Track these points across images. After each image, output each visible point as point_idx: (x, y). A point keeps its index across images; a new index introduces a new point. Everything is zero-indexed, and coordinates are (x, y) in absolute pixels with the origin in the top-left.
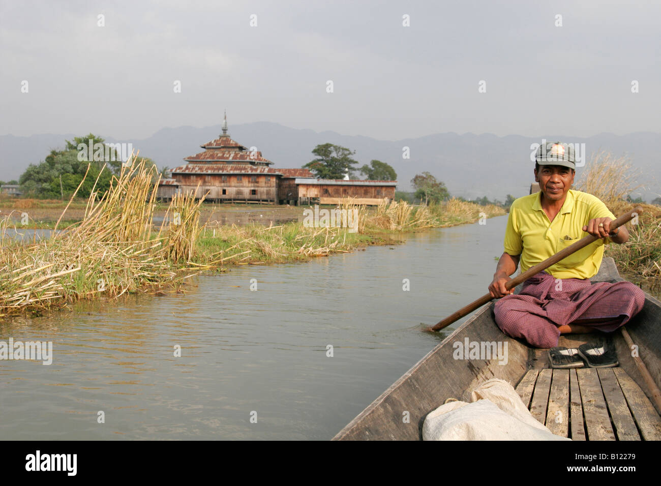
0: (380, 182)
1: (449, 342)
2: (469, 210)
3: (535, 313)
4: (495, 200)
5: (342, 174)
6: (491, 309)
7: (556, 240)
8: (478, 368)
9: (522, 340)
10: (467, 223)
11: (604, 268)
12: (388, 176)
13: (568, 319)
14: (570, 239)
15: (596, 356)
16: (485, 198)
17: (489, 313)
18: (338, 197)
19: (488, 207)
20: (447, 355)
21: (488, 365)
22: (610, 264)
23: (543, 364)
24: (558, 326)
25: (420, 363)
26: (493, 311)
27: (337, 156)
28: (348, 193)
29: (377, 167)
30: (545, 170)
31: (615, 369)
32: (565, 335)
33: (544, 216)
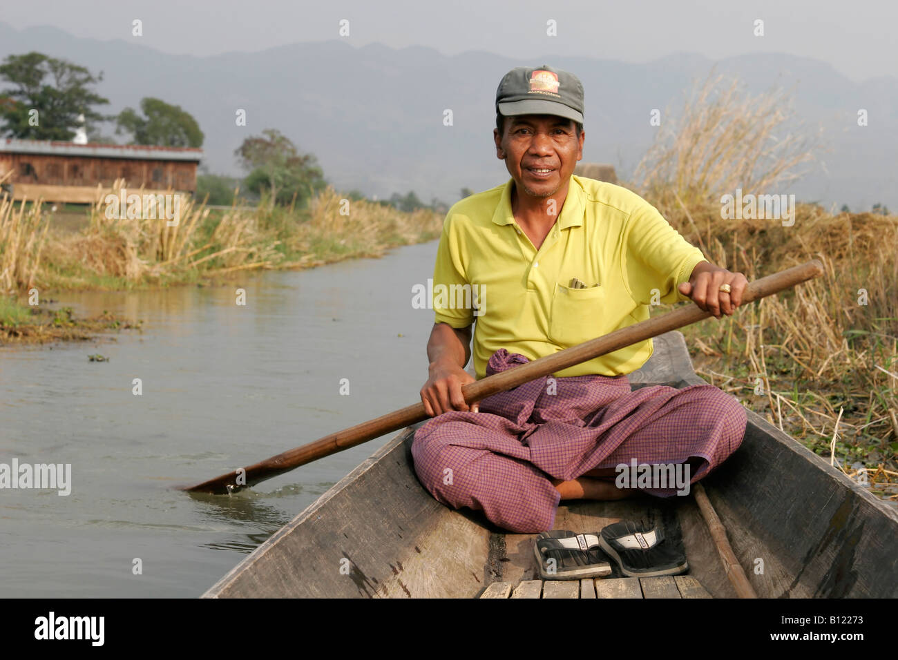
0: (161, 149)
1: (307, 520)
2: (372, 222)
3: (504, 451)
4: (434, 201)
5: (70, 129)
6: (407, 443)
7: (549, 288)
8: (374, 580)
9: (475, 513)
10: (362, 255)
11: (662, 354)
12: (184, 136)
13: (578, 467)
14: (582, 287)
15: (638, 550)
16: (411, 195)
17: (403, 454)
18: (57, 184)
19: (418, 215)
20: (304, 551)
21: (396, 573)
22: (676, 346)
23: (523, 569)
24: (555, 481)
25: (239, 570)
26: (410, 450)
27: (58, 85)
28: (82, 175)
29: (156, 114)
30: (517, 128)
31: (680, 580)
32: (570, 503)
33: (520, 236)
